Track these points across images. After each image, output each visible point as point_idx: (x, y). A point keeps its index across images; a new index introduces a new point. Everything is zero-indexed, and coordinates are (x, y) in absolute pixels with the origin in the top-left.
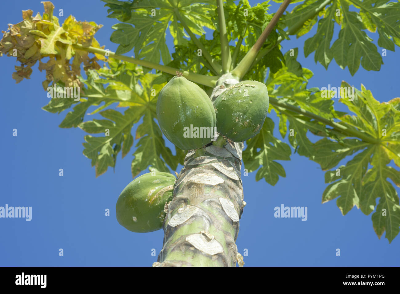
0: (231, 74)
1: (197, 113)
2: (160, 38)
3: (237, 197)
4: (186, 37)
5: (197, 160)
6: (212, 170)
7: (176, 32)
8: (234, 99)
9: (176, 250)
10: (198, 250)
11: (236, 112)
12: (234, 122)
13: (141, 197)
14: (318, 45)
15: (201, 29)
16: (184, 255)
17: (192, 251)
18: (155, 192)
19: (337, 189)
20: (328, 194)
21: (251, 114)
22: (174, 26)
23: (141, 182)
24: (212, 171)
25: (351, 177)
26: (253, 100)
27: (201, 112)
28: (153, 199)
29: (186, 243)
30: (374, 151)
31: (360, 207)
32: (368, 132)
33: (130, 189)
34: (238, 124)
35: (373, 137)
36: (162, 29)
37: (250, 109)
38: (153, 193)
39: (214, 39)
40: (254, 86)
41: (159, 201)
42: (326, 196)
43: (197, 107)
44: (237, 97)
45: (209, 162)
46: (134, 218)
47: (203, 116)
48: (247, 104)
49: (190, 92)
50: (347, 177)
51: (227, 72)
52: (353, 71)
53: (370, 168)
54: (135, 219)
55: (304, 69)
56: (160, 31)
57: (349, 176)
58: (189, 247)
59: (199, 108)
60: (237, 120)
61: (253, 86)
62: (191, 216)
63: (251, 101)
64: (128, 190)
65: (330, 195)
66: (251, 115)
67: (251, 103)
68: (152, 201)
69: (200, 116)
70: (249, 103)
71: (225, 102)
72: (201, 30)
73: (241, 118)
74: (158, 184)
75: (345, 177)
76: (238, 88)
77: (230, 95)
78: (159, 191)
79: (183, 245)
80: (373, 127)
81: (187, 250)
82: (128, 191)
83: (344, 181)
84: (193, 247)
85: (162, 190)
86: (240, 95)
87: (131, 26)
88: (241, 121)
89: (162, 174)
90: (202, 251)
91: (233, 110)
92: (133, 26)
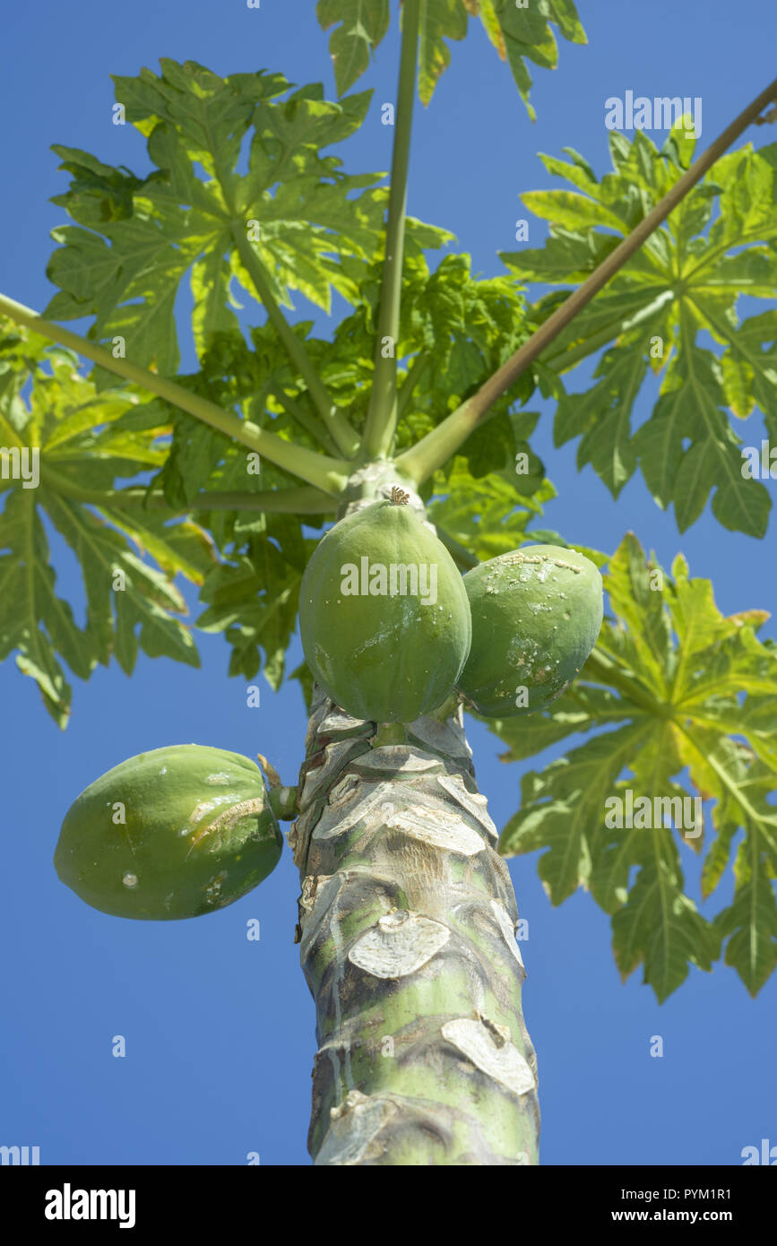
0: (392, 466)
1: (437, 625)
2: (165, 293)
3: (505, 893)
4: (232, 307)
5: (384, 755)
6: (441, 798)
7: (211, 284)
8: (522, 596)
9: (414, 1063)
10: (489, 1077)
11: (523, 637)
12: (510, 663)
13: (169, 819)
14: (594, 419)
15: (283, 294)
16: (446, 1085)
17: (468, 1075)
18: (212, 811)
19: (540, 827)
20: (516, 836)
21: (561, 651)
22: (208, 265)
23: (170, 774)
24: (441, 803)
25: (580, 798)
26: (572, 612)
27: (448, 624)
28: (203, 831)
29: (444, 1045)
30: (649, 734)
31: (590, 886)
32: (644, 680)
33: (129, 784)
34: (519, 671)
35: (653, 696)
36: (178, 269)
37: (561, 635)
38: (208, 816)
39: (336, 341)
40: (579, 569)
41: (220, 842)
42: (510, 842)
43: (441, 608)
44: (531, 591)
45: (425, 768)
46: (129, 876)
47: (450, 636)
48: (557, 619)
49: (427, 558)
50: (570, 794)
51: (380, 459)
52: (684, 519)
53: (625, 779)
54: (130, 880)
55: (546, 481)
56: (169, 273)
57: (575, 795)
58: (456, 1060)
59: (445, 613)
60: (521, 662)
61: (575, 567)
62: (433, 952)
63: (568, 612)
64: (122, 787)
65: (520, 839)
66: (559, 653)
67: (566, 617)
68: (201, 837)
69: (444, 635)
70: (563, 619)
71: (496, 601)
72: (281, 297)
73: (533, 657)
74: (220, 788)
75: (563, 794)
76: (536, 567)
77: (511, 583)
78: (226, 810)
79: (437, 1051)
80: (664, 670)
81: (451, 1069)
82: (120, 790)
83: (561, 807)
84: (470, 1062)
85: (234, 810)
86: (539, 588)
87: (103, 242)
88: (529, 665)
89: (230, 757)
90: (502, 1084)
91: (517, 629)
92: (108, 243)
